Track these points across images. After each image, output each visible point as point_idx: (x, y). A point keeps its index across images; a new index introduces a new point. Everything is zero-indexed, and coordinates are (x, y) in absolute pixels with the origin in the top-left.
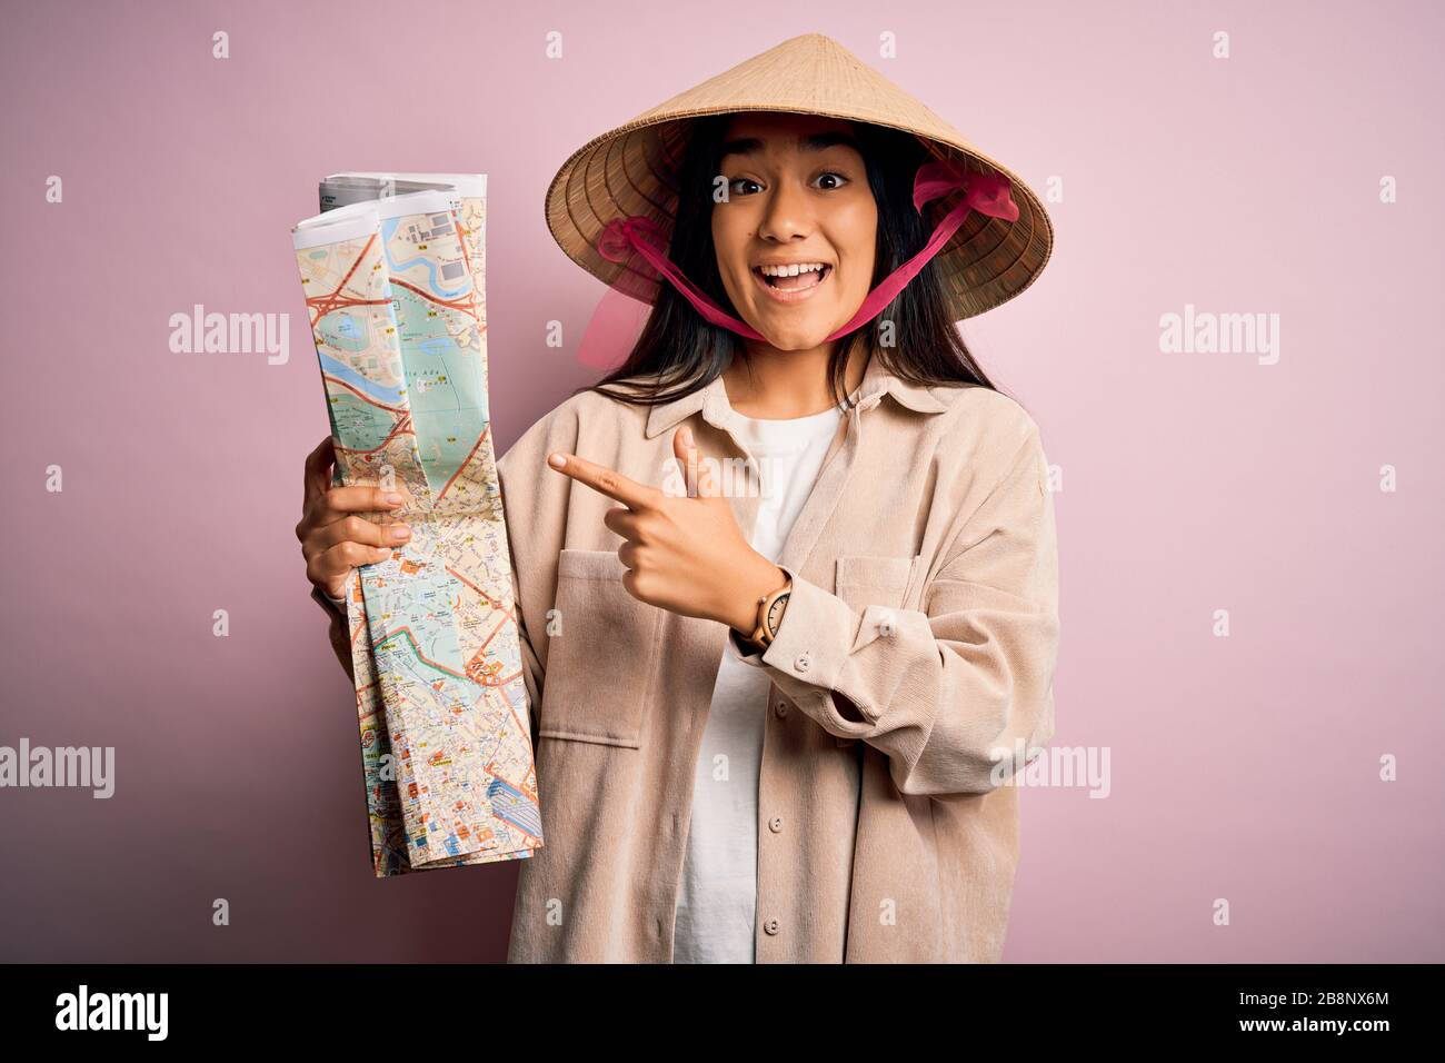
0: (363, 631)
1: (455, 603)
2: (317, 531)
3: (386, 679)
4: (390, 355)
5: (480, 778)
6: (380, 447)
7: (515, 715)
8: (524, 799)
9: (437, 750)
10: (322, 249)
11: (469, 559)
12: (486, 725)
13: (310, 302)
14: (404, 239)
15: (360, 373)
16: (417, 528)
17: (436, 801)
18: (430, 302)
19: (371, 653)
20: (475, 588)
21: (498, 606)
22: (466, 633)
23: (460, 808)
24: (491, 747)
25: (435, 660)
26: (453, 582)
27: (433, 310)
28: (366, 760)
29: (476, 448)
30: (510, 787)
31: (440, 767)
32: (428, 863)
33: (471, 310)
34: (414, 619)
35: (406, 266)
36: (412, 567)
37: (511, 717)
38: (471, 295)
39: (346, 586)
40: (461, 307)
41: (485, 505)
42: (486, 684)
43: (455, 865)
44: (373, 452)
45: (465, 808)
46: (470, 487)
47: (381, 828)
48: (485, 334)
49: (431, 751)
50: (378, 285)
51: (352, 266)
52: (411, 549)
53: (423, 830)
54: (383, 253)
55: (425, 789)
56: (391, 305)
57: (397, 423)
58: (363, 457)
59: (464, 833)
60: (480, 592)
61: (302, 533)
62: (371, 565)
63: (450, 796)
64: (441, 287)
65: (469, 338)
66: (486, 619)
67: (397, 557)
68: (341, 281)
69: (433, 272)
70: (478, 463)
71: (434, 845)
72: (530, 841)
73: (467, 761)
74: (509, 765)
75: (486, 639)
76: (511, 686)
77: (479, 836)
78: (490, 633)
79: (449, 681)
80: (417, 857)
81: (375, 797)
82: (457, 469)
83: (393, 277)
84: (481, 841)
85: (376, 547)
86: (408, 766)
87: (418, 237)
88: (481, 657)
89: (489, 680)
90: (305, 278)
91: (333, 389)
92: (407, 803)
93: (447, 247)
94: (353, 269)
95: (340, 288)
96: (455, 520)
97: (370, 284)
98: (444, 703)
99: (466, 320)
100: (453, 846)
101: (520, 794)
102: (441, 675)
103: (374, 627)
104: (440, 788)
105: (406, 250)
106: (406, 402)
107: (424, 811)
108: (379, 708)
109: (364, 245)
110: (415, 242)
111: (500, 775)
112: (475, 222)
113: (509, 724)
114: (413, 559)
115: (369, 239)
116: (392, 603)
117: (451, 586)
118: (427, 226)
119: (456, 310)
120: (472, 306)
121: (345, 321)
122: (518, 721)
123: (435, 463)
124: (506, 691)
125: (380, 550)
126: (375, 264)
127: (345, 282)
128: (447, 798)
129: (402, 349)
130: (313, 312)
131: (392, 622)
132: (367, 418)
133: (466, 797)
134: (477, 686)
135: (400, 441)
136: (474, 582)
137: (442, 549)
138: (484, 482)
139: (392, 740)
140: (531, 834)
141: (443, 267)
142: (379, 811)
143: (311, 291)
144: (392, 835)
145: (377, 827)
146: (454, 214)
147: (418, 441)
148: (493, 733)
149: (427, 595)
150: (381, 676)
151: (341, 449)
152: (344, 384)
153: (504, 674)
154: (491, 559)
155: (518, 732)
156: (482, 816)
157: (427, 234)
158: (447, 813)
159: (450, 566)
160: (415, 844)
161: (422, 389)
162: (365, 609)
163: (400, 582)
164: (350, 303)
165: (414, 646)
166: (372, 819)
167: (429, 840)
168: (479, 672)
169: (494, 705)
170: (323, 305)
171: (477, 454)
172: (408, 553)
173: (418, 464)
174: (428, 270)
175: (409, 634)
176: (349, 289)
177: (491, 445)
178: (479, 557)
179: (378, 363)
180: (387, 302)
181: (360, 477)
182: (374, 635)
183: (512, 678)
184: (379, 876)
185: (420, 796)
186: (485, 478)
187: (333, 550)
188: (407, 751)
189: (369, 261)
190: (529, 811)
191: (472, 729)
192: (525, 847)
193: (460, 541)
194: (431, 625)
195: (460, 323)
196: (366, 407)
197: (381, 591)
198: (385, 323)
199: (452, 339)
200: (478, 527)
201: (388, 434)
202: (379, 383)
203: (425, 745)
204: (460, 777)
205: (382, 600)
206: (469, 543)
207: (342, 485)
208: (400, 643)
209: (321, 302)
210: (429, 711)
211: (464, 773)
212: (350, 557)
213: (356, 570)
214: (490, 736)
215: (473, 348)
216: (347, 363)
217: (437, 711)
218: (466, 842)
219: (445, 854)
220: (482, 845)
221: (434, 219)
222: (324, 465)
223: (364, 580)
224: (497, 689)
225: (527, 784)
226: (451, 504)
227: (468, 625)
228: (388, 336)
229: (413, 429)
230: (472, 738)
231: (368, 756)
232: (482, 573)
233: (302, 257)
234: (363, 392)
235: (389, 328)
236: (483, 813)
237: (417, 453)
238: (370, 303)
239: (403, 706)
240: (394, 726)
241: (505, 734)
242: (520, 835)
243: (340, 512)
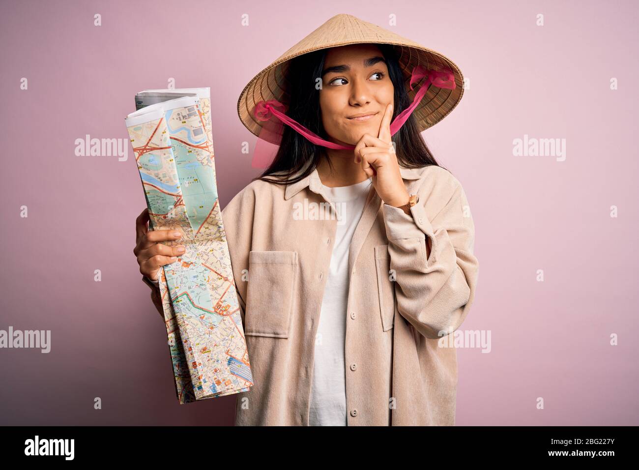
0: (167, 295)
1: (207, 279)
2: (143, 251)
3: (179, 316)
4: (172, 171)
5: (224, 357)
6: (170, 212)
7: (237, 328)
8: (244, 365)
9: (204, 346)
10: (139, 126)
11: (212, 259)
12: (225, 333)
13: (135, 150)
14: (175, 119)
15: (159, 180)
16: (188, 247)
17: (205, 369)
18: (188, 146)
19: (171, 304)
20: (216, 272)
21: (226, 279)
22: (213, 293)
23: (216, 371)
24: (227, 343)
25: (200, 306)
26: (205, 270)
27: (190, 150)
28: (172, 352)
29: (213, 210)
30: (237, 360)
31: (206, 354)
32: (203, 397)
33: (207, 149)
34: (190, 288)
35: (176, 131)
36: (187, 264)
37: (236, 329)
38: (206, 142)
39: (158, 275)
40: (202, 148)
41: (218, 235)
42: (223, 315)
43: (215, 397)
44: (167, 214)
45: (218, 371)
46: (211, 227)
47: (181, 382)
48: (214, 158)
49: (201, 347)
50: (165, 140)
52: (186, 256)
53: (200, 383)
54: (166, 126)
55: (200, 364)
56: (171, 149)
57: (177, 201)
58: (162, 217)
59: (219, 383)
60: (218, 274)
61: (137, 252)
62: (168, 265)
63: (211, 366)
64: (193, 140)
65: (207, 161)
66: (222, 286)
67: (180, 260)
68: (148, 140)
69: (189, 133)
70: (214, 216)
71: (206, 389)
72: (248, 384)
73: (217, 350)
74: (236, 350)
75: (222, 294)
76: (235, 315)
77: (225, 384)
78: (224, 292)
79: (207, 315)
80: (198, 395)
81: (177, 368)
82: (204, 220)
83: (172, 136)
85: (170, 256)
86: (191, 354)
87: (182, 118)
88: (220, 303)
89: (225, 313)
90: (132, 139)
91: (147, 188)
92: (192, 371)
93: (195, 122)
94: (153, 134)
95: (148, 143)
96: (204, 243)
97: (161, 140)
98: (206, 325)
99: (205, 154)
100: (214, 389)
101: (241, 363)
102: (203, 312)
103: (172, 292)
104: (207, 363)
105: (176, 124)
106: (180, 191)
107: (200, 374)
108: (177, 329)
109: (158, 123)
110: (180, 120)
111: (232, 355)
112: (206, 109)
113: (235, 331)
114: (187, 260)
115: (160, 120)
116: (179, 280)
117: (205, 272)
118: (185, 112)
119: (200, 149)
120: (207, 147)
121: (151, 157)
122: (239, 331)
123: (195, 218)
124: (232, 318)
125: (172, 258)
126: (163, 131)
127: (150, 140)
128: (210, 368)
129: (177, 168)
130: (136, 154)
131: (180, 290)
132: (163, 200)
133: (219, 366)
134: (219, 316)
135: (178, 209)
136: (215, 270)
137: (200, 255)
138: (217, 224)
139: (184, 343)
140: (248, 381)
141: (194, 130)
142: (179, 375)
143: (135, 145)
144: (186, 385)
145: (178, 381)
146: (197, 106)
147: (186, 209)
148: (228, 336)
149: (195, 277)
150: (176, 315)
151: (152, 214)
152: (152, 186)
153: (231, 310)
154: (222, 258)
155: (239, 335)
156: (226, 375)
157: (185, 116)
158: (210, 374)
159: (203, 263)
160: (197, 389)
161: (187, 185)
162: (167, 285)
163: (182, 272)
164: (153, 149)
165: (190, 300)
166: (176, 378)
167: (203, 387)
168: (220, 310)
169: (228, 324)
170: (141, 151)
171: (213, 213)
172: (185, 258)
173: (187, 218)
174: (187, 132)
175: (188, 295)
176: (152, 143)
177: (219, 208)
178: (217, 258)
179: (167, 175)
180: (169, 147)
182: (172, 296)
183: (235, 312)
184: (181, 403)
185: (198, 367)
187: (151, 259)
188: (191, 348)
189: (160, 130)
190: (246, 371)
191: (219, 336)
192: (246, 387)
193: (208, 251)
194: (197, 290)
195: (202, 155)
196: (163, 195)
197: (174, 276)
198: (169, 157)
199: (199, 162)
200: (215, 245)
201: (173, 206)
202: (167, 184)
204: (215, 357)
205: (175, 281)
206: (212, 252)
207: (153, 230)
208: (184, 299)
209: (139, 150)
210: (199, 329)
211: (216, 355)
212: (159, 262)
213: (162, 268)
214: (227, 338)
215: (209, 166)
216: (153, 176)
217: (203, 329)
218: (220, 387)
219: (210, 393)
220: (227, 387)
221: (188, 109)
222: (145, 221)
223: (166, 272)
224: (228, 317)
225: (245, 359)
226: (202, 235)
227: (214, 289)
228: (170, 163)
229: (184, 203)
230: (219, 340)
231: (173, 350)
232: (218, 265)
233: (130, 130)
234: (161, 189)
235: (171, 159)
236: (226, 373)
237: (186, 214)
238: (162, 148)
239: (187, 327)
240: (184, 337)
241: (234, 337)
242: (243, 382)
243: (153, 242)
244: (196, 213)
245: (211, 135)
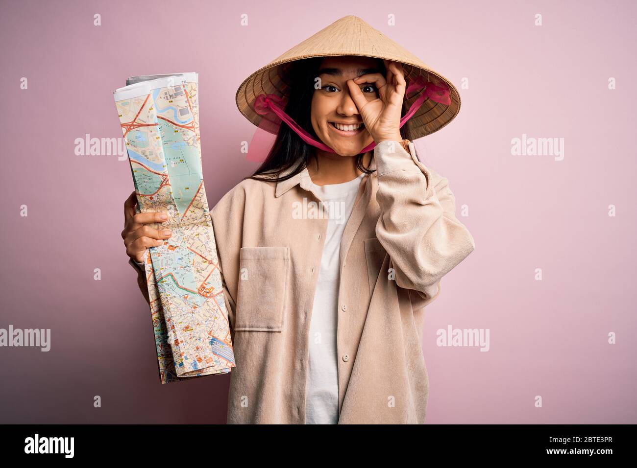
0: (152, 276)
1: (192, 262)
2: (131, 233)
3: (163, 296)
4: (158, 149)
5: (205, 335)
6: (156, 193)
7: (220, 310)
8: (226, 346)
9: (186, 324)
10: (126, 101)
11: (198, 243)
12: (208, 314)
13: (122, 125)
14: (163, 98)
15: (146, 158)
16: (174, 231)
17: (187, 346)
18: (175, 126)
19: (156, 286)
20: (201, 256)
21: (211, 263)
22: (198, 275)
23: (198, 349)
24: (210, 324)
25: (184, 286)
26: (191, 253)
27: (177, 130)
28: (155, 332)
29: (198, 192)
30: (220, 341)
31: (188, 332)
32: (185, 374)
33: (193, 129)
34: (174, 269)
35: (163, 111)
36: (173, 248)
37: (219, 310)
38: (192, 122)
39: (143, 256)
40: (188, 128)
41: (204, 219)
42: (207, 297)
43: (196, 375)
44: (153, 195)
45: (200, 349)
46: (197, 210)
47: (163, 362)
48: (199, 141)
49: (183, 325)
50: (152, 118)
51: (140, 108)
53: (182, 360)
54: (153, 103)
55: (182, 342)
56: (158, 126)
57: (163, 180)
58: (149, 198)
59: (200, 360)
60: (203, 257)
61: (124, 235)
62: (154, 247)
63: (193, 344)
64: (179, 119)
65: (192, 142)
66: (206, 269)
67: (166, 244)
68: (136, 115)
69: (176, 112)
70: (199, 199)
71: (186, 366)
72: (230, 365)
73: (200, 329)
74: (219, 331)
75: (206, 277)
76: (218, 297)
77: (206, 361)
78: (208, 275)
79: (191, 295)
80: (179, 372)
81: (160, 348)
82: (190, 202)
83: (159, 116)
84: (207, 363)
85: (157, 239)
86: (174, 332)
87: (169, 97)
88: (204, 285)
89: (208, 295)
90: (120, 114)
91: (134, 166)
92: (174, 349)
93: (181, 101)
94: (141, 110)
95: (135, 119)
96: (191, 227)
97: (148, 117)
98: (189, 304)
99: (191, 134)
100: (195, 366)
101: (223, 344)
102: (187, 293)
103: (157, 273)
104: (188, 341)
105: (163, 103)
106: (166, 171)
107: (182, 351)
108: (160, 309)
109: (145, 99)
110: (167, 99)
111: (215, 336)
112: (193, 93)
113: (218, 314)
114: (173, 244)
115: (147, 96)
116: (165, 262)
117: (190, 255)
118: (172, 92)
119: (186, 129)
120: (193, 127)
121: (138, 134)
122: (222, 312)
123: (181, 200)
124: (216, 300)
125: (158, 241)
126: (149, 108)
127: (137, 116)
128: (191, 345)
129: (164, 148)
130: (124, 130)
131: (165, 271)
132: (150, 179)
133: (200, 344)
134: (203, 297)
135: (164, 190)
136: (200, 253)
137: (186, 239)
138: (202, 208)
139: (167, 321)
140: (229, 361)
141: (180, 110)
142: (162, 355)
143: (123, 120)
144: (168, 365)
145: (161, 361)
146: (184, 86)
147: (172, 189)
148: (211, 318)
149: (179, 259)
150: (160, 295)
151: (139, 195)
152: (139, 163)
153: (215, 292)
154: (207, 243)
155: (222, 317)
156: (208, 352)
157: (172, 95)
158: (192, 352)
159: (189, 247)
160: (178, 366)
161: (173, 166)
162: (153, 267)
163: (168, 254)
164: (140, 125)
165: (174, 281)
166: (159, 358)
167: (184, 363)
168: (204, 291)
169: (211, 305)
170: (128, 127)
171: (198, 195)
172: (171, 242)
173: (173, 200)
174: (173, 111)
175: (172, 276)
176: (139, 119)
177: (204, 190)
178: (202, 242)
179: (153, 153)
180: (156, 125)
181: (148, 208)
182: (157, 277)
183: (218, 294)
184: (163, 383)
185: (180, 345)
186: (203, 206)
187: (138, 240)
188: (173, 326)
189: (147, 106)
190: (228, 352)
191: (202, 315)
192: (227, 367)
193: (194, 235)
194: (182, 271)
195: (188, 135)
197: (159, 258)
198: (155, 134)
199: (185, 142)
200: (201, 229)
201: (159, 186)
202: (154, 162)
203: (181, 323)
204: (197, 336)
205: (160, 262)
206: (197, 236)
207: (140, 212)
208: (169, 280)
209: (127, 125)
210: (182, 308)
211: (199, 334)
212: (145, 243)
213: (148, 250)
214: (210, 319)
215: (194, 146)
216: (140, 154)
217: (186, 308)
218: (201, 364)
219: (192, 369)
220: (208, 365)
221: (175, 89)
222: (133, 203)
223: (152, 254)
224: (212, 299)
225: (227, 340)
226: (188, 219)
227: (199, 271)
228: (157, 140)
229: (170, 184)
230: (202, 319)
231: (156, 331)
232: (203, 249)
233: (118, 105)
234: (147, 166)
235: (157, 137)
236: (208, 351)
237: (172, 194)
238: (149, 125)
239: (171, 306)
240: (167, 316)
241: (216, 318)
242: (225, 362)
243: (140, 224)
244: (182, 195)
245: (197, 118)
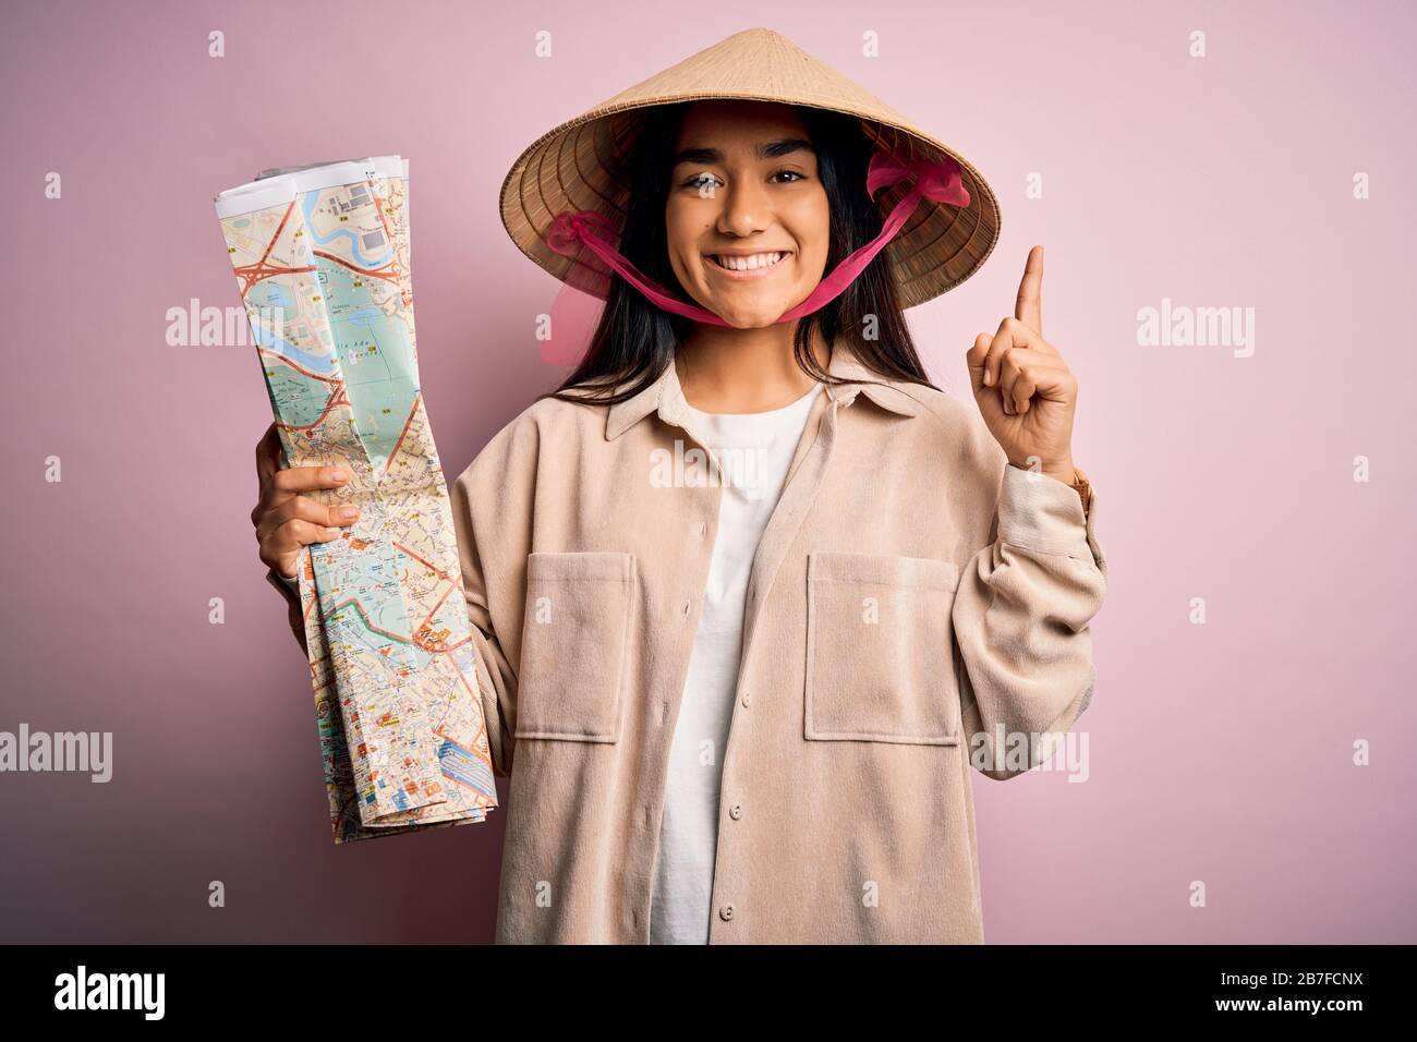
0: (314, 606)
1: (402, 575)
2: (268, 513)
3: (336, 649)
4: (319, 323)
5: (428, 737)
6: (319, 421)
7: (463, 680)
8: (475, 759)
9: (385, 711)
10: (243, 217)
11: (416, 534)
12: (435, 690)
13: (238, 272)
14: (326, 212)
15: (292, 343)
16: (365, 508)
17: (385, 759)
18: (355, 273)
19: (322, 628)
20: (423, 562)
21: (444, 576)
22: (414, 604)
23: (408, 764)
24: (440, 710)
25: (382, 627)
26: (401, 557)
27: (359, 281)
28: (321, 730)
29: (411, 419)
30: (461, 749)
31: (388, 727)
32: (378, 820)
33: (394, 279)
34: (362, 591)
35: (329, 239)
36: (361, 544)
37: (460, 681)
38: (393, 264)
39: (296, 563)
40: (384, 276)
41: (428, 480)
42: (434, 651)
43: (407, 824)
44: (313, 426)
45: (413, 764)
46: (411, 461)
47: (336, 796)
48: (411, 305)
49: (379, 713)
50: (301, 251)
51: (274, 233)
52: (360, 528)
53: (372, 788)
54: (303, 222)
55: (374, 749)
56: (315, 273)
57: (331, 393)
58: (303, 433)
59: (412, 788)
60: (427, 565)
61: (257, 517)
62: (321, 544)
63: (398, 754)
64: (364, 257)
65: (394, 307)
66: (434, 589)
67: (346, 536)
68: (265, 250)
69: (355, 242)
70: (415, 434)
71: (383, 803)
72: (483, 801)
73: (416, 720)
74: (459, 727)
75: (434, 607)
76: (459, 652)
77: (427, 791)
78: (436, 603)
79: (396, 647)
80: (367, 815)
81: (331, 765)
82: (395, 443)
83: (316, 249)
84: (429, 795)
85: (325, 526)
86: (357, 728)
87: (339, 209)
88: (429, 625)
89: (437, 647)
90: (231, 247)
91: (268, 362)
92: (357, 763)
93: (366, 218)
94: (276, 237)
95: (266, 257)
96: (401, 498)
97: (293, 251)
98: (392, 667)
99: (390, 290)
100: (401, 801)
101: (469, 755)
102: (388, 641)
103: (325, 600)
104: (388, 747)
105: (328, 222)
106: (338, 371)
107: (372, 769)
108: (331, 681)
109: (285, 213)
110: (336, 213)
111: (450, 736)
112: (396, 201)
113: (458, 688)
114: (360, 535)
115: (289, 205)
116: (341, 575)
117: (398, 560)
118: (346, 197)
119: (379, 279)
120: (393, 274)
121: (274, 291)
122: (467, 685)
123: (374, 438)
124: (454, 657)
125: (330, 530)
126: (295, 231)
127: (269, 250)
128: (394, 757)
129: (332, 322)
130: (242, 282)
131: (341, 595)
132: (303, 391)
133: (414, 754)
134: (425, 653)
135: (336, 414)
136: (421, 556)
137: (391, 526)
138: (422, 455)
139: (343, 704)
140: (482, 793)
141: (364, 237)
142: (334, 779)
143: (238, 260)
144: (348, 801)
145: (333, 794)
146: (371, 184)
147: (353, 414)
148: (442, 696)
149: (374, 568)
150: (331, 647)
151: (283, 426)
152: (278, 356)
153: (451, 641)
154: (437, 532)
155: (468, 697)
156: (432, 771)
157: (346, 205)
158: (396, 770)
159: (397, 541)
160: (365, 802)
161: (354, 361)
162: (316, 586)
163: (349, 558)
164: (277, 271)
165: (362, 616)
166: (328, 788)
167: (377, 796)
169: (443, 670)
170: (251, 275)
171: (412, 425)
172: (358, 532)
173: (357, 436)
174: (350, 240)
175: (357, 605)
176: (273, 257)
177: (425, 414)
178: (426, 532)
179: (308, 332)
180: (311, 269)
181: (304, 458)
182: (324, 608)
183: (460, 644)
184: (337, 842)
185: (368, 755)
186: (424, 451)
187: (282, 528)
188: (356, 714)
189: (290, 229)
190: (481, 772)
192: (477, 806)
193: (407, 518)
194: (378, 595)
195: (384, 292)
196: (302, 379)
197: (329, 567)
198: (311, 291)
199: (378, 309)
200: (424, 503)
201: (325, 406)
202: (309, 352)
203: (373, 707)
205: (332, 576)
206: (416, 519)
207: (289, 467)
208: (349, 614)
209: (248, 272)
210: (377, 675)
211: (411, 731)
212: (298, 533)
213: (307, 548)
214: (439, 699)
215: (399, 317)
217: (384, 676)
218: (414, 796)
219: (393, 809)
220: (430, 799)
221: (352, 190)
222: (272, 450)
223: (314, 559)
224: (445, 655)
225: (477, 746)
226: (394, 481)
227: (416, 595)
228: (315, 303)
229: (348, 400)
230: (419, 699)
231: (323, 727)
232: (428, 546)
233: (226, 226)
234: (297, 363)
235: (315, 296)
236: (431, 768)
237: (354, 424)
238: (295, 271)
239: (352, 671)
240: (344, 692)
241: (455, 697)
242: (473, 795)
243: (288, 491)
244: (377, 428)
245: (406, 256)
